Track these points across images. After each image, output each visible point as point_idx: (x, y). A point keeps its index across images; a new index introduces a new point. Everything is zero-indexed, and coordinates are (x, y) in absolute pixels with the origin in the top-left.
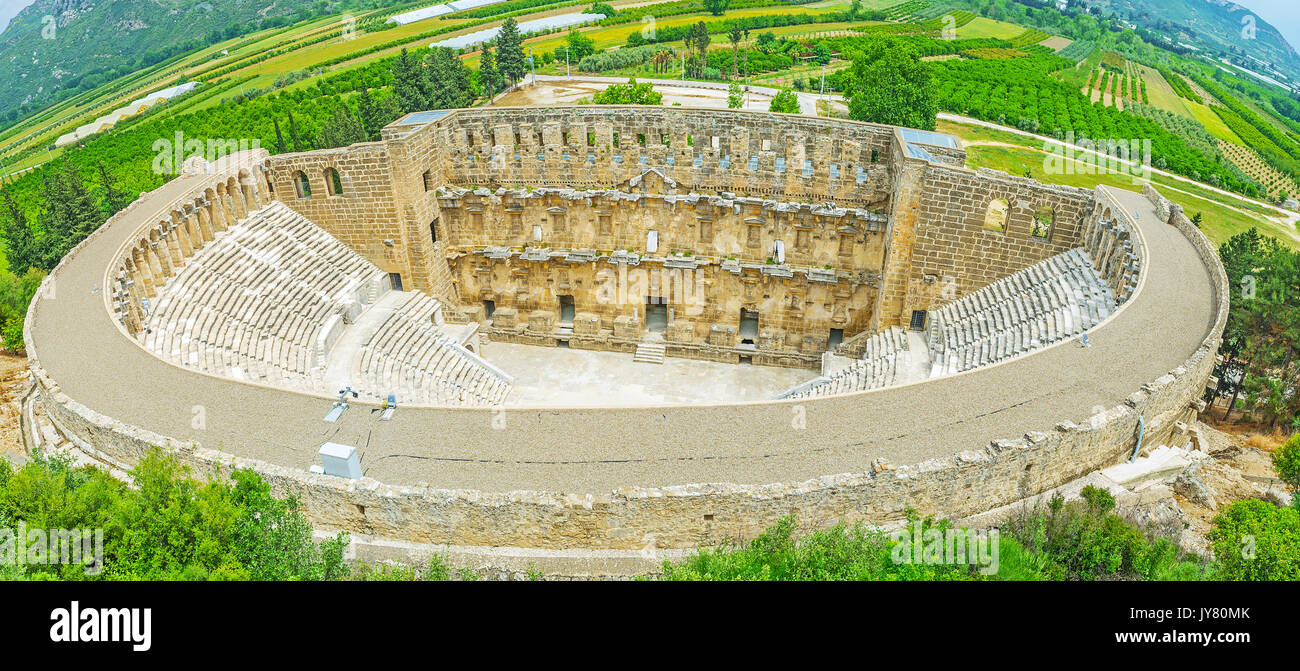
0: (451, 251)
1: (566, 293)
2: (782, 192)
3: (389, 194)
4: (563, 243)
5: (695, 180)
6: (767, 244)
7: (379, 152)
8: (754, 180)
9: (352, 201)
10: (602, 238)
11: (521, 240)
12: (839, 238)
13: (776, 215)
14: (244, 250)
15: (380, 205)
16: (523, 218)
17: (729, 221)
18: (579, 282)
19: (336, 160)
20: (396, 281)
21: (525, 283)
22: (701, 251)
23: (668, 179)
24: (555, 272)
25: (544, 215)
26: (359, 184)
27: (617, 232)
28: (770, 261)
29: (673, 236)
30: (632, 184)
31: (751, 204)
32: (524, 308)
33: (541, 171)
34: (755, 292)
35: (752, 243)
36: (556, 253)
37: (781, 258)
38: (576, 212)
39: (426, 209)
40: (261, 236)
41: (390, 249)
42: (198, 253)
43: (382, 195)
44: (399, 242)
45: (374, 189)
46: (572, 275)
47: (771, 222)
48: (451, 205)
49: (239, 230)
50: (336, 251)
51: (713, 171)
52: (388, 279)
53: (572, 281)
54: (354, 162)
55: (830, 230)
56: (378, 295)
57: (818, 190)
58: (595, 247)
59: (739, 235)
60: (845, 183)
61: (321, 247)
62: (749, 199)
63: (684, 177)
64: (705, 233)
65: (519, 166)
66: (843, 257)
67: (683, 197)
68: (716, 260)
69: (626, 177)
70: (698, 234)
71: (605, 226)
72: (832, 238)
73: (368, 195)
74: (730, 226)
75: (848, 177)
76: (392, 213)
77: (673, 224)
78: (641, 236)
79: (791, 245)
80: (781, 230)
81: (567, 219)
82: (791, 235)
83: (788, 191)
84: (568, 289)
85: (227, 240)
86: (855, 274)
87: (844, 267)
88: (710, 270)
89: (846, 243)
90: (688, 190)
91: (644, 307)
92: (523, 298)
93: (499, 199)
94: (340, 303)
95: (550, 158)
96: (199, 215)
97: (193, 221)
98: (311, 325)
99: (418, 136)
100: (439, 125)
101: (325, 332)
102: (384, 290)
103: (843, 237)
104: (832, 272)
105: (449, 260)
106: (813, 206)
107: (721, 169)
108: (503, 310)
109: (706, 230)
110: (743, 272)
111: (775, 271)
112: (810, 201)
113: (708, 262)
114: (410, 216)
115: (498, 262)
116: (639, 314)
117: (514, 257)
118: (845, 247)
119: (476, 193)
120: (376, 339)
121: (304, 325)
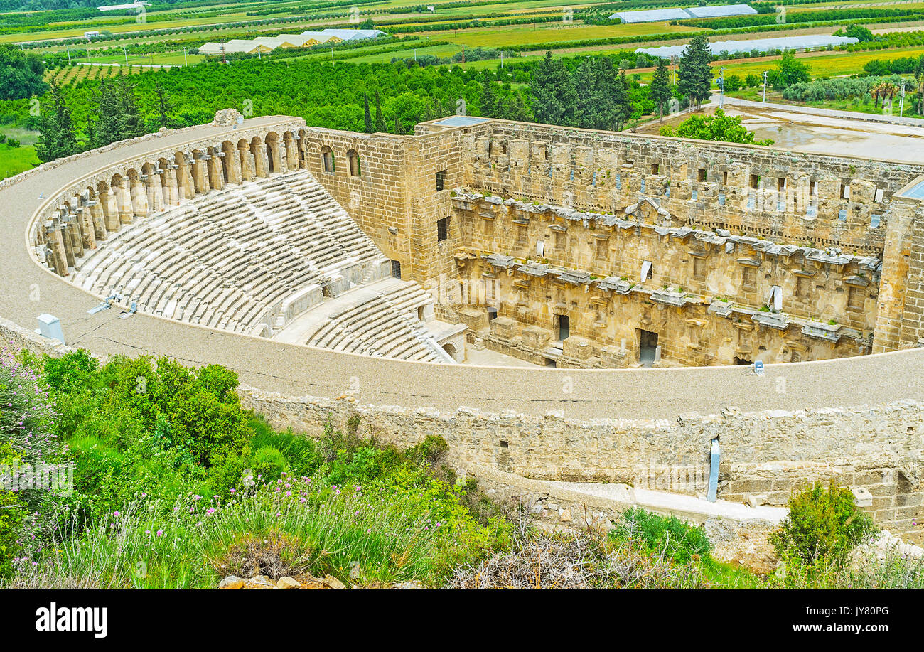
0: (462, 251)
1: (562, 313)
2: (780, 234)
3: (398, 184)
4: (562, 261)
5: (689, 214)
6: (764, 290)
7: (394, 145)
8: (751, 219)
9: (367, 185)
10: (599, 262)
11: (526, 252)
12: (846, 290)
13: (771, 257)
14: (249, 206)
15: (390, 193)
16: (529, 231)
17: (721, 260)
18: (574, 303)
19: (358, 143)
20: (397, 268)
21: (527, 296)
22: (693, 288)
23: (662, 210)
24: (553, 290)
25: (547, 231)
26: (375, 170)
27: (613, 257)
28: (766, 308)
29: (666, 269)
30: (628, 211)
31: (747, 245)
32: (523, 320)
33: (547, 188)
34: (752, 340)
35: (747, 286)
36: (554, 271)
37: (778, 305)
38: (576, 233)
39: (435, 206)
40: (274, 197)
41: (393, 237)
42: (199, 197)
43: (393, 184)
44: (401, 232)
45: (386, 177)
46: (569, 295)
47: (767, 264)
48: (463, 207)
49: (253, 187)
50: (345, 228)
51: (707, 206)
52: (390, 265)
53: (568, 302)
54: (372, 149)
55: (836, 279)
56: (374, 278)
57: (821, 233)
58: (591, 270)
59: (733, 276)
60: (853, 227)
61: (330, 221)
62: (744, 238)
63: (679, 210)
64: (699, 270)
65: (529, 180)
66: (852, 313)
67: (676, 230)
68: (707, 299)
69: (624, 204)
70: (691, 271)
71: (603, 251)
72: (838, 289)
73: (380, 182)
74: (725, 266)
75: (856, 220)
76: (399, 203)
77: (666, 257)
78: (636, 266)
79: (790, 292)
80: (779, 275)
81: (568, 238)
82: (789, 281)
83: (787, 232)
84: (565, 309)
85: (235, 193)
86: (866, 334)
87: (853, 325)
88: (702, 310)
89: (857, 296)
90: (683, 224)
91: (635, 340)
92: (522, 310)
93: (506, 209)
94: (326, 275)
95: (556, 177)
96: (209, 163)
97: (202, 167)
98: (285, 287)
99: (435, 137)
100: (466, 131)
101: (295, 297)
102: (382, 275)
103: (852, 289)
104: (834, 328)
105: (457, 260)
106: (808, 250)
107: (717, 205)
108: (502, 320)
109: (700, 266)
110: (736, 317)
111: (766, 319)
112: (812, 246)
113: (699, 301)
114: (415, 209)
115: (502, 270)
116: (629, 346)
117: (515, 267)
118: (856, 300)
119: (487, 199)
120: (346, 316)
121: (276, 286)
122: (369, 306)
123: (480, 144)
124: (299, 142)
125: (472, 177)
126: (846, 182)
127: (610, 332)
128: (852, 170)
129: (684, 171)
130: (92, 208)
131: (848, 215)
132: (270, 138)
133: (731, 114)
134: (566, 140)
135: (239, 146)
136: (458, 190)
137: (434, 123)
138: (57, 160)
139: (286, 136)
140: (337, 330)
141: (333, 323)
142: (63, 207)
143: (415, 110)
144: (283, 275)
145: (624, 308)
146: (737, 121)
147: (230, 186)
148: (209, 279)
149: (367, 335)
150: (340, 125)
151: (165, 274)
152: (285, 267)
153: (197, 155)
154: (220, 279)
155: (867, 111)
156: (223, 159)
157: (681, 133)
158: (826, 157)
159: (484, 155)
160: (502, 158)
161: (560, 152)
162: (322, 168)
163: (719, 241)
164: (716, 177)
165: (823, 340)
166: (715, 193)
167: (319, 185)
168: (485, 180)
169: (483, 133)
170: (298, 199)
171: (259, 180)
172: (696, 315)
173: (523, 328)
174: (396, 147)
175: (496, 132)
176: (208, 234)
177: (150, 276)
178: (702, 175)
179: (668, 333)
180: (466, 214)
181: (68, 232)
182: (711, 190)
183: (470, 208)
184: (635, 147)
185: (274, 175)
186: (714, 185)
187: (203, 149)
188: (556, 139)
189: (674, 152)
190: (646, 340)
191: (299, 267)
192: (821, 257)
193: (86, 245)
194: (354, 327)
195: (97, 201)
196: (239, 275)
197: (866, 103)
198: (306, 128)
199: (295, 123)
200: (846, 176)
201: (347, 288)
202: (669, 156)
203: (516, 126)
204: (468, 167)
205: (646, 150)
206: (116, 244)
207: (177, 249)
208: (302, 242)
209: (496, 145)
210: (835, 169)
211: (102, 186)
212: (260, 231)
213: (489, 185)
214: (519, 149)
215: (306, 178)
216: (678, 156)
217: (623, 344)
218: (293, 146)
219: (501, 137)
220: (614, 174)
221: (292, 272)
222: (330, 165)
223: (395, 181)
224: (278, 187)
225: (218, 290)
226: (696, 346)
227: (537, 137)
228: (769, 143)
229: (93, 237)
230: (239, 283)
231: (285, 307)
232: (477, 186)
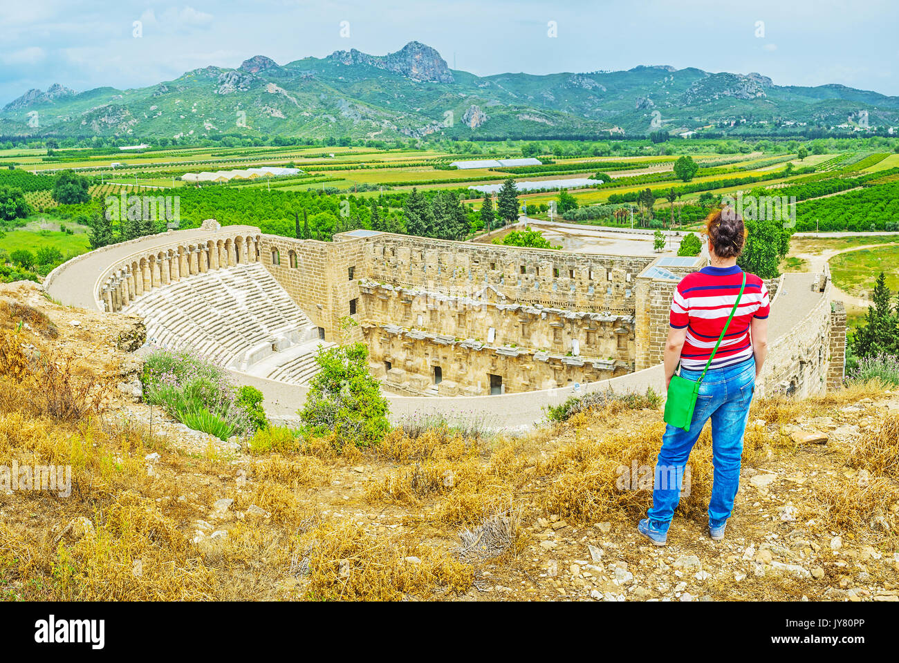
0: (366, 322)
1: (437, 365)
2: (574, 305)
3: (324, 275)
4: (435, 329)
5: (517, 295)
6: (567, 342)
7: (320, 248)
8: (556, 296)
9: (303, 274)
10: (460, 329)
11: (410, 323)
12: (616, 338)
13: (570, 321)
14: (224, 285)
15: (317, 281)
16: (412, 308)
17: (540, 324)
19: (295, 246)
20: (322, 333)
21: (411, 353)
22: (523, 344)
23: (500, 294)
24: (430, 350)
25: (424, 309)
26: (307, 265)
27: (469, 326)
28: (569, 353)
29: (505, 332)
30: (478, 295)
31: (554, 313)
32: (410, 370)
33: (425, 280)
34: (563, 376)
35: (557, 340)
36: (430, 336)
37: (577, 351)
38: (444, 309)
39: (348, 290)
40: (240, 280)
41: (320, 311)
42: (192, 277)
43: (319, 275)
44: (325, 308)
45: (315, 269)
46: (441, 352)
47: (568, 325)
48: (367, 292)
49: (226, 273)
50: (287, 304)
51: (528, 290)
52: (316, 330)
53: (440, 357)
54: (305, 250)
55: (610, 331)
56: (307, 339)
57: (598, 303)
58: (455, 334)
59: (548, 335)
60: (616, 298)
61: (277, 298)
62: (552, 309)
63: (511, 293)
64: (526, 332)
65: (411, 274)
66: (621, 351)
67: (509, 306)
68: (532, 351)
69: (474, 290)
70: (521, 333)
71: (462, 321)
72: (612, 337)
73: (311, 273)
74: (542, 328)
75: (617, 294)
76: (324, 288)
77: (504, 324)
78: (484, 331)
79: (583, 342)
80: (575, 332)
81: (439, 313)
82: (582, 335)
83: (578, 304)
84: (438, 362)
85: (214, 276)
86: (630, 364)
87: (622, 359)
88: (529, 359)
89: (623, 340)
90: (513, 302)
91: (487, 382)
92: (409, 364)
93: (396, 294)
94: (274, 336)
95: (429, 272)
96: (199, 254)
97: (194, 257)
98: (247, 343)
99: (347, 244)
100: (367, 240)
101: (254, 350)
102: (312, 337)
103: (619, 336)
104: (612, 362)
105: (363, 328)
106: (592, 314)
107: (534, 289)
108: (394, 370)
109: (526, 329)
110: (552, 361)
111: (570, 361)
112: (594, 311)
113: (527, 352)
114: (335, 292)
115: (394, 336)
116: (483, 386)
117: (403, 334)
118: (622, 343)
119: (383, 287)
120: (288, 365)
121: (241, 341)
122: (303, 358)
123: (377, 249)
124: (256, 244)
125: (372, 272)
126: (609, 270)
127: (470, 377)
128: (612, 263)
129: (512, 267)
130: (128, 279)
131: (612, 290)
132: (238, 240)
133: (534, 230)
134: (434, 248)
135: (218, 244)
136: (363, 280)
137: (346, 234)
138: (108, 246)
139: (248, 239)
140: (283, 375)
141: (280, 370)
142: (113, 277)
143: (329, 224)
144: (246, 334)
145: (479, 360)
146: (539, 234)
147: (211, 271)
148: (198, 333)
149: (303, 379)
150: (279, 233)
151: (170, 328)
152: (247, 328)
153: (191, 249)
154: (205, 334)
155: (613, 226)
156: (207, 252)
157: (506, 243)
158: (596, 255)
159: (380, 257)
160: (392, 259)
161: (432, 255)
162: (271, 262)
163: (537, 312)
164: (531, 271)
165: (606, 370)
166: (532, 281)
167: (269, 274)
168: (381, 274)
169: (378, 242)
170: (256, 283)
171: (230, 268)
172: (525, 362)
173: (410, 376)
174: (322, 250)
175: (387, 241)
176: (198, 302)
177: (162, 328)
178: (523, 270)
179: (508, 375)
180: (368, 296)
181: (114, 293)
182: (530, 279)
183: (371, 292)
184: (479, 252)
185: (239, 265)
186: (531, 276)
187: (196, 245)
188: (427, 246)
189: (504, 255)
190: (493, 381)
191: (256, 329)
192: (600, 318)
193: (123, 304)
194: (294, 373)
195: (131, 274)
196: (218, 332)
197: (612, 221)
198: (261, 235)
199: (254, 231)
200: (609, 266)
201: (289, 346)
202: (502, 258)
203: (401, 238)
204: (369, 264)
205: (486, 254)
206: (141, 304)
207: (178, 311)
208: (258, 312)
209: (388, 250)
210: (602, 262)
211: (134, 265)
212: (230, 303)
213: (384, 277)
214: (403, 253)
215: (261, 268)
216: (507, 258)
217: (479, 386)
218: (252, 246)
219: (391, 245)
220: (467, 270)
221: (251, 333)
222: (277, 260)
223: (321, 272)
224: (243, 274)
225: (204, 341)
226: (527, 383)
227: (415, 245)
228: (560, 248)
229: (127, 299)
230: (217, 337)
231: (247, 356)
232: (376, 278)
